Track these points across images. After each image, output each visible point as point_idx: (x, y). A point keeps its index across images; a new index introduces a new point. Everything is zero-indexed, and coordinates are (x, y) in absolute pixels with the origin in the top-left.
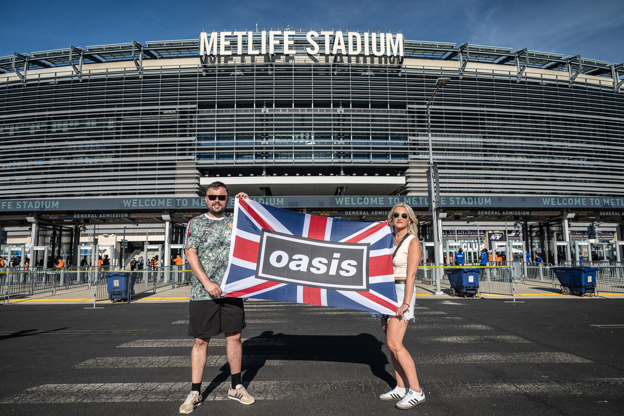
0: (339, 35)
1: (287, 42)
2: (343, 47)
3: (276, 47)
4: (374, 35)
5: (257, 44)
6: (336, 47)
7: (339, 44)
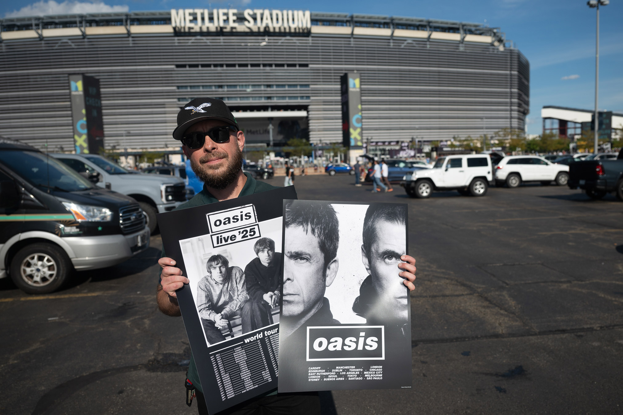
0: (267, 13)
1: (232, 18)
2: (269, 21)
3: (225, 21)
4: (290, 13)
5: (211, 19)
6: (265, 21)
7: (267, 19)
